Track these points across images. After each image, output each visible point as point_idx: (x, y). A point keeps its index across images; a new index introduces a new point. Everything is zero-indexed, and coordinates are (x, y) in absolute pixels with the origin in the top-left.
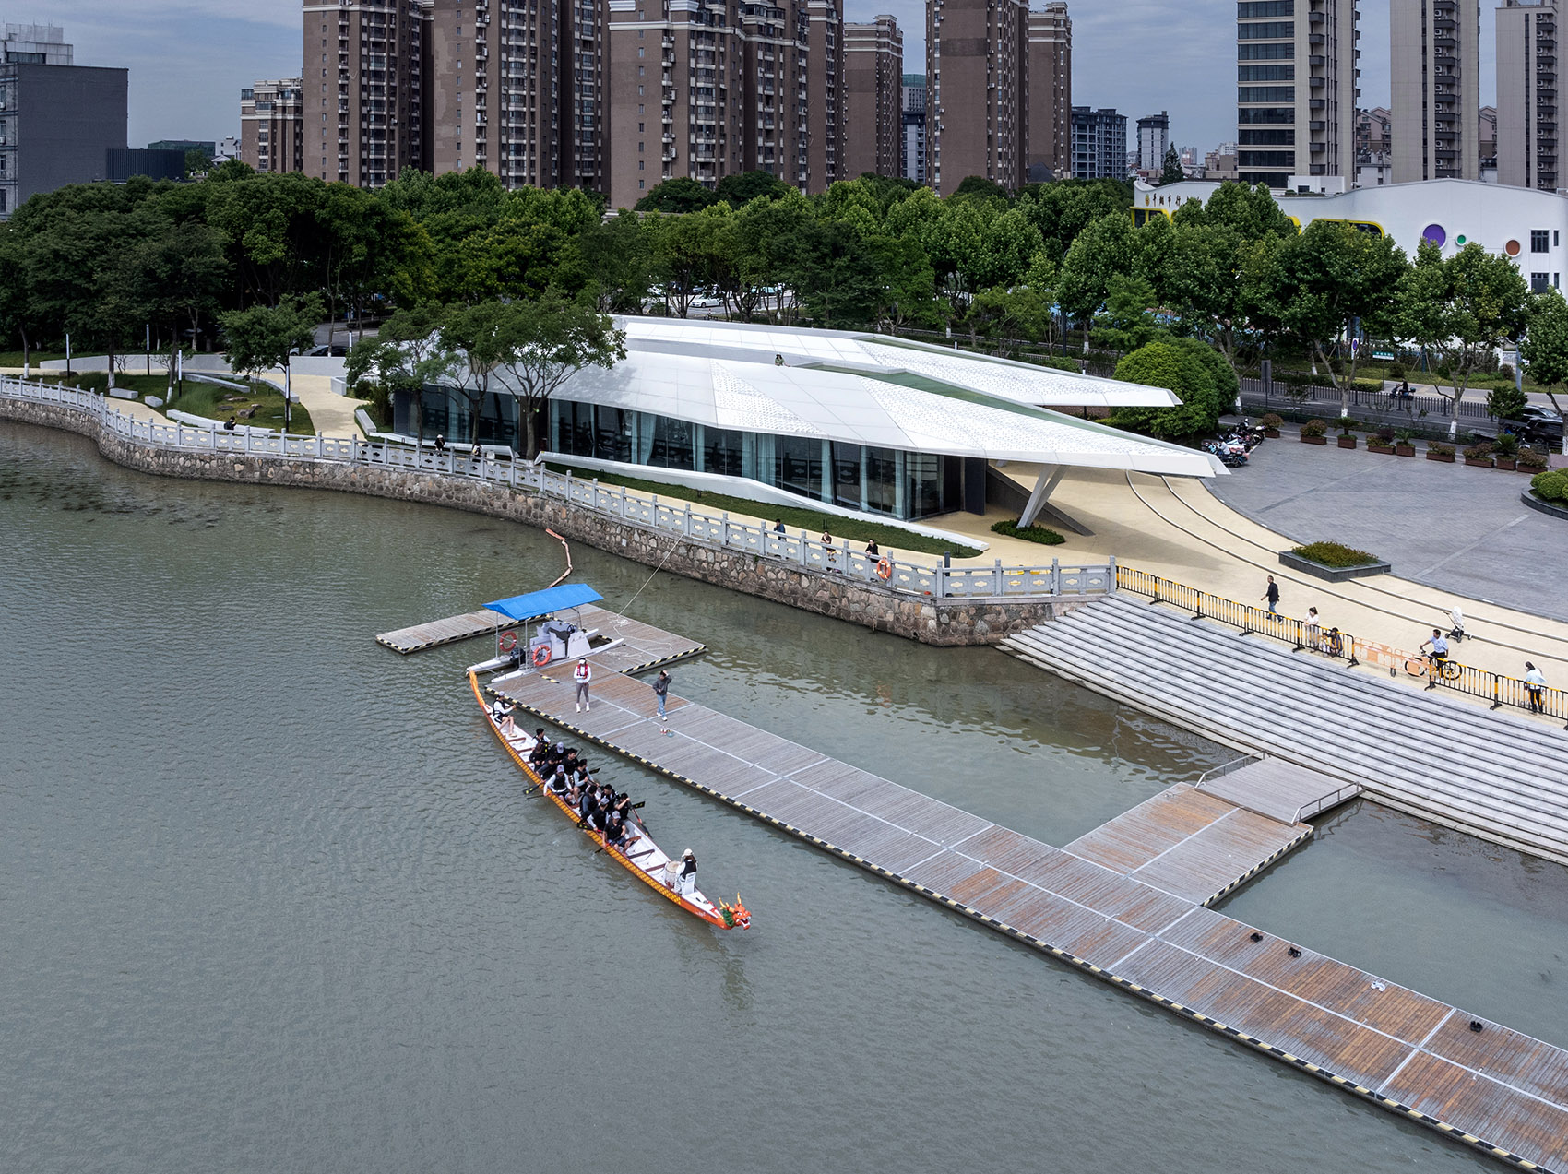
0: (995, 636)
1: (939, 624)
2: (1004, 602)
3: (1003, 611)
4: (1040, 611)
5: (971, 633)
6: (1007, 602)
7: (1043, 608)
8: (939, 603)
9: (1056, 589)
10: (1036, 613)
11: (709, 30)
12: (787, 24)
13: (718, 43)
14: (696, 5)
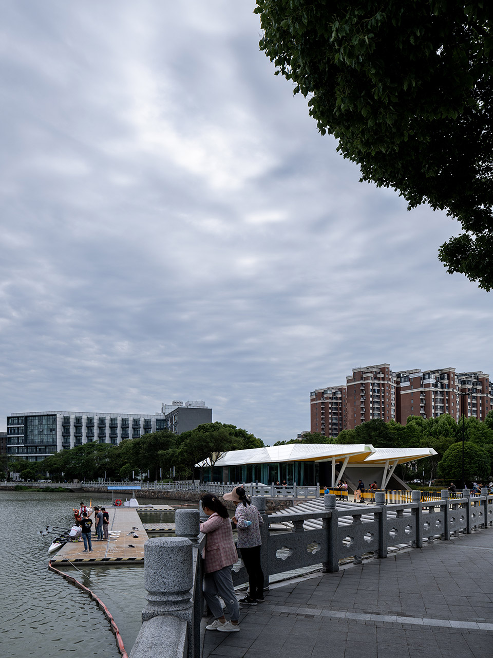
2: (274, 499)
3: (274, 502)
4: (288, 503)
6: (276, 499)
10: (286, 503)
11: (441, 390)
12: (483, 388)
13: (445, 395)
14: (435, 381)
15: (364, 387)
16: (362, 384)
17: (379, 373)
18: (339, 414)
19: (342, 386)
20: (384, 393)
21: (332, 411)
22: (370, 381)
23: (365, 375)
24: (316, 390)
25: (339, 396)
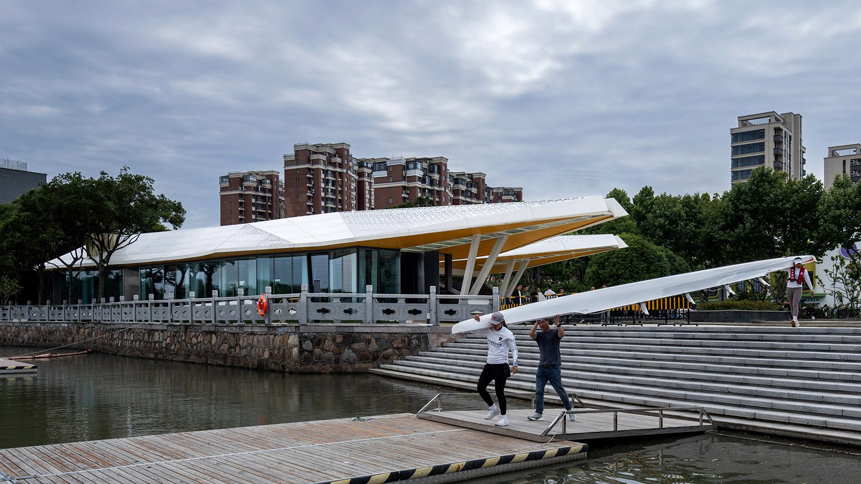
0: (363, 366)
1: (301, 351)
2: (375, 330)
3: (373, 340)
4: (414, 342)
5: (337, 361)
6: (379, 330)
7: (418, 339)
8: (302, 329)
9: (433, 319)
10: (410, 343)
11: (429, 187)
12: (479, 191)
13: (436, 196)
14: (422, 173)
15: (312, 175)
16: (309, 169)
17: (335, 156)
18: (267, 215)
19: (272, 171)
20: (342, 186)
21: (256, 209)
22: (322, 167)
23: (314, 157)
24: (230, 174)
25: (268, 186)
